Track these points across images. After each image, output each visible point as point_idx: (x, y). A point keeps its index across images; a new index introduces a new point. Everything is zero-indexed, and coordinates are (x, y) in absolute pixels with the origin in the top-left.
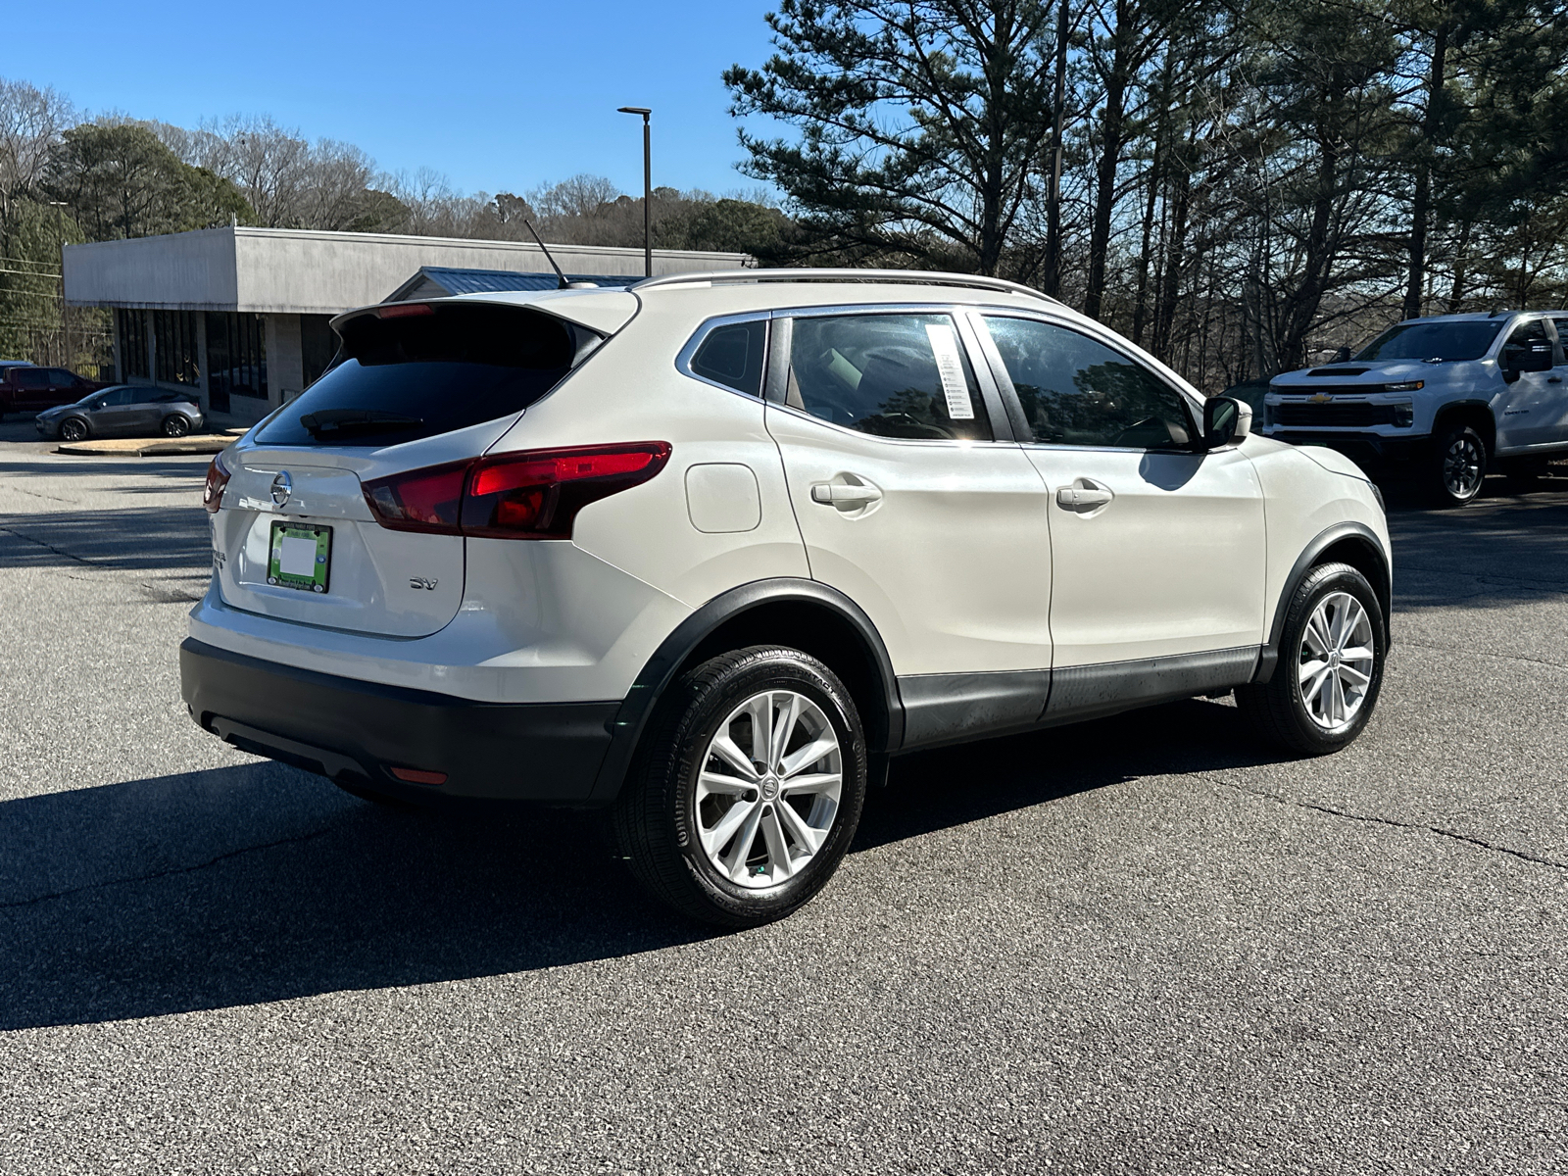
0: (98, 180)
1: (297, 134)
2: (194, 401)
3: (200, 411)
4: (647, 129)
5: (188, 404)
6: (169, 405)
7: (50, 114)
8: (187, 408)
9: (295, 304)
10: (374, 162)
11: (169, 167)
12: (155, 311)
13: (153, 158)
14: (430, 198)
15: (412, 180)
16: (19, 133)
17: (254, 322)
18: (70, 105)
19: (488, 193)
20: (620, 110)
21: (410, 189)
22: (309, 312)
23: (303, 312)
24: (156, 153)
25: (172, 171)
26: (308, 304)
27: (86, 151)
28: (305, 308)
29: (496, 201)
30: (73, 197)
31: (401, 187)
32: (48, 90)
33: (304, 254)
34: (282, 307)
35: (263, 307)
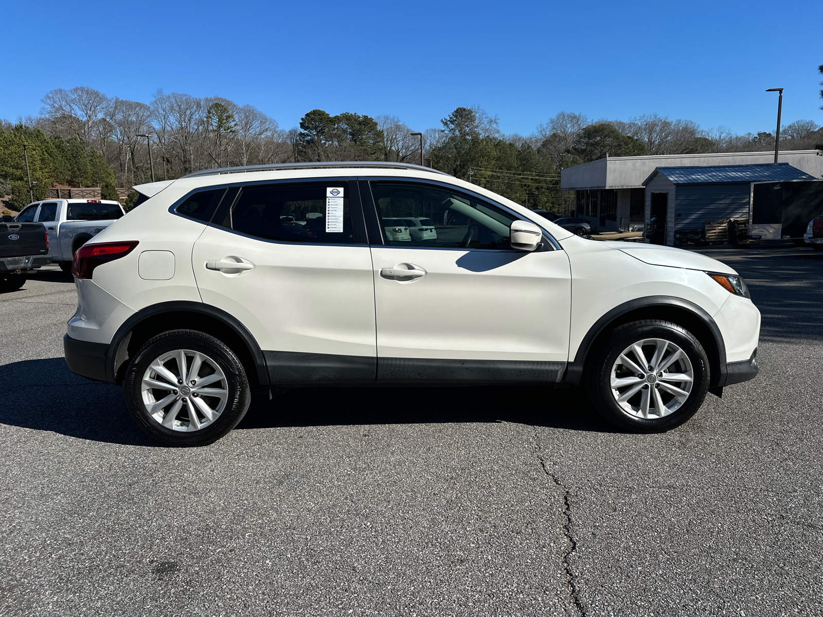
0: (592, 145)
1: (666, 119)
2: (588, 222)
3: (590, 226)
4: (780, 98)
5: (586, 224)
6: (579, 224)
7: (579, 123)
8: (586, 225)
9: (628, 185)
10: (699, 126)
11: (617, 137)
12: (601, 190)
13: (611, 134)
14: (722, 137)
15: (715, 131)
16: (569, 131)
17: (613, 193)
18: (586, 119)
19: (752, 133)
20: (767, 91)
21: (714, 135)
22: (633, 187)
23: (631, 187)
24: (613, 132)
25: (618, 139)
26: (632, 184)
27: (589, 135)
28: (632, 186)
29: (757, 136)
30: (583, 151)
31: (710, 134)
32: (579, 114)
33: (633, 165)
34: (623, 186)
35: (615, 187)
